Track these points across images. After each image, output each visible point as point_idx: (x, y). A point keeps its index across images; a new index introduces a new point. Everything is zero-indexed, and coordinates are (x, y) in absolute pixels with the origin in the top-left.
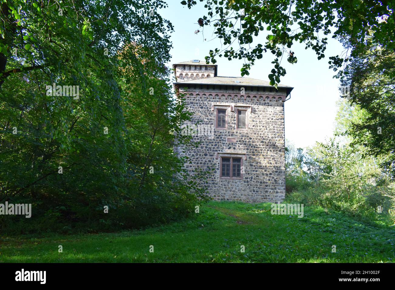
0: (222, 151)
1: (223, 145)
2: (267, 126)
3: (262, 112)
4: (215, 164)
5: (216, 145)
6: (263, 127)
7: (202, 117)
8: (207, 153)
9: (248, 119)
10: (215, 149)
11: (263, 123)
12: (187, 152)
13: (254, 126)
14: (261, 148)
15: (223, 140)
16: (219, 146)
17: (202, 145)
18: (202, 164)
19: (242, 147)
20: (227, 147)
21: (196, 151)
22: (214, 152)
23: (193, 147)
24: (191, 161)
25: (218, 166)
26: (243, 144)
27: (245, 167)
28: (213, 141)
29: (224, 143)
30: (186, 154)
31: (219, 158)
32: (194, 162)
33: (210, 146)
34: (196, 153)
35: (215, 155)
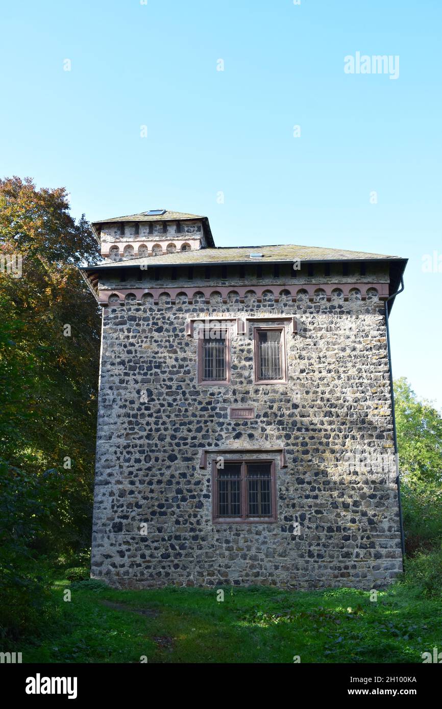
0: (217, 445)
1: (219, 429)
2: (342, 370)
3: (324, 331)
4: (198, 483)
5: (199, 430)
6: (329, 371)
7: (159, 355)
8: (176, 453)
9: (286, 354)
10: (196, 442)
11: (329, 360)
12: (121, 453)
13: (302, 371)
14: (326, 430)
15: (219, 416)
16: (207, 431)
17: (163, 431)
18: (163, 485)
19: (272, 432)
20: (231, 433)
21: (146, 448)
22: (196, 449)
23: (138, 437)
24: (133, 477)
25: (206, 488)
26: (276, 422)
27: (283, 488)
28: (192, 419)
29: (223, 424)
30: (118, 458)
31: (209, 464)
32: (140, 480)
33: (182, 432)
34: (145, 455)
35: (196, 458)
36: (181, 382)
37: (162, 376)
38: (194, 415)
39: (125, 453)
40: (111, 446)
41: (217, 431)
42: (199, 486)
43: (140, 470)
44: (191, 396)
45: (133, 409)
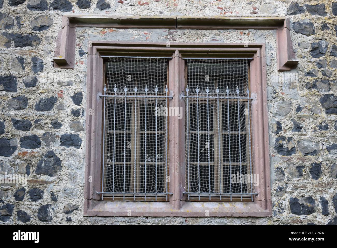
4: (48, 104)
25: (69, 119)
27: (287, 123)
31: (82, 53)
35: (46, 38)
42: (51, 112)
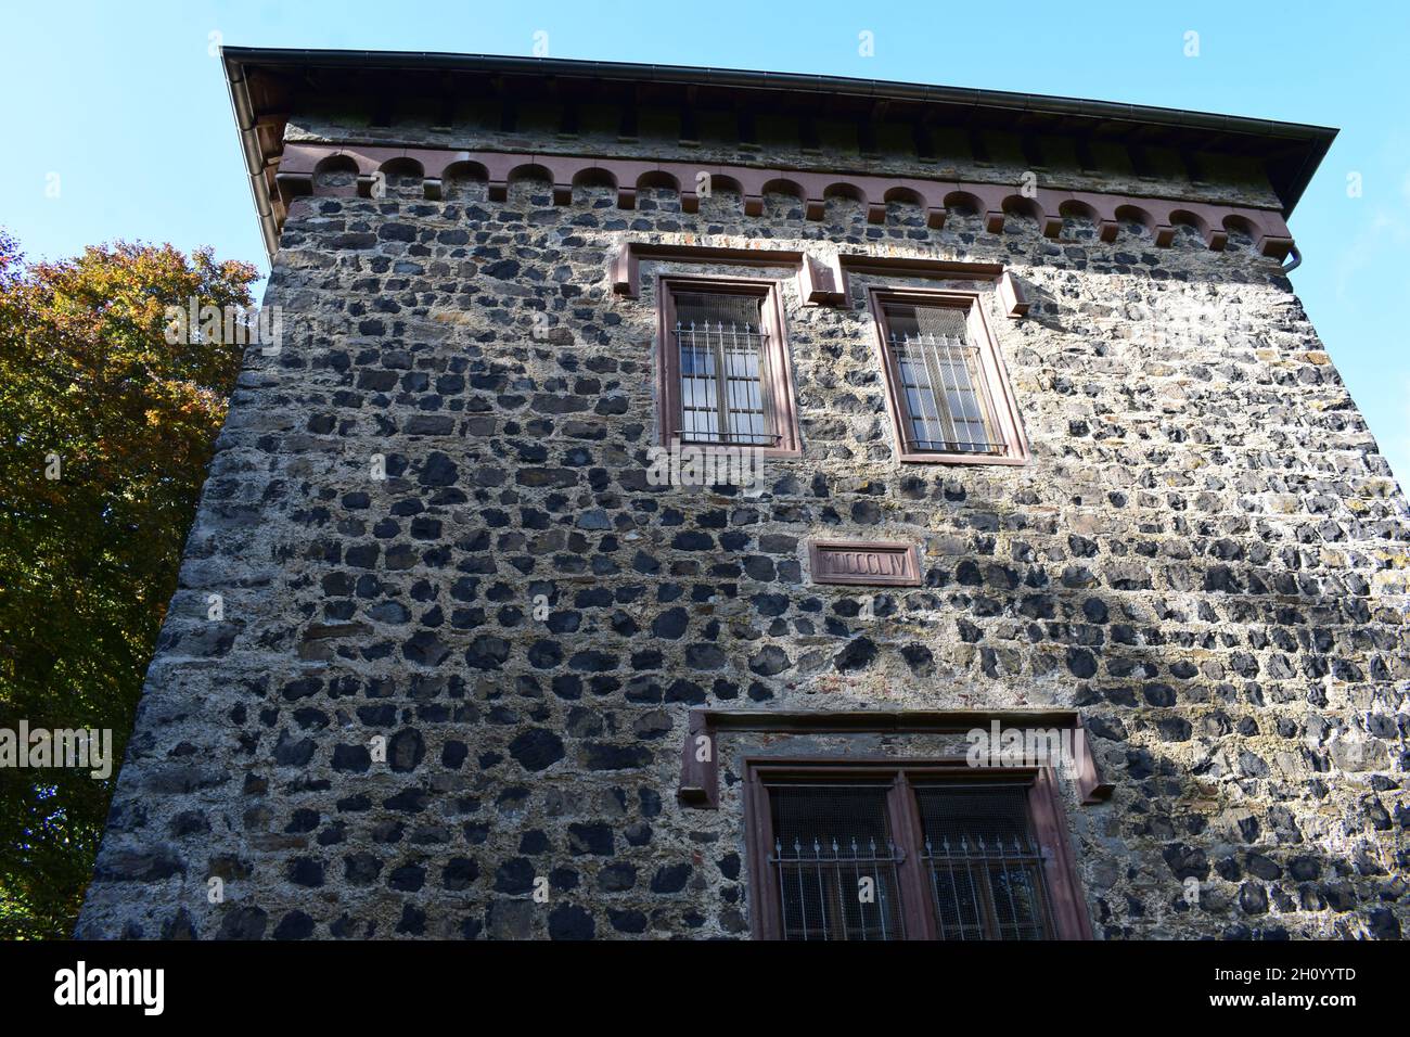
0: (759, 693)
1: (765, 624)
2: (1218, 433)
3: (1115, 318)
4: (675, 877)
5: (672, 624)
6: (1177, 435)
7: (498, 344)
8: (557, 725)
9: (1003, 374)
10: (661, 677)
11: (1161, 402)
12: (269, 717)
13: (1078, 429)
14: (1232, 641)
15: (762, 570)
16: (712, 631)
17: (494, 627)
18: (476, 890)
19: (1011, 644)
20: (820, 642)
21: (401, 699)
22: (657, 707)
23: (365, 644)
24: (313, 843)
25: (717, 907)
26: (1018, 605)
27: (1117, 903)
28: (638, 577)
29: (780, 603)
30: (249, 744)
31: (730, 780)
32: (348, 859)
33: (592, 630)
34: (395, 730)
35: (665, 753)
36: (588, 436)
37: (501, 414)
38: (646, 563)
39: (286, 717)
40: (219, 683)
41: (758, 635)
42: (682, 895)
43: (359, 803)
44: (631, 489)
45: (358, 528)
